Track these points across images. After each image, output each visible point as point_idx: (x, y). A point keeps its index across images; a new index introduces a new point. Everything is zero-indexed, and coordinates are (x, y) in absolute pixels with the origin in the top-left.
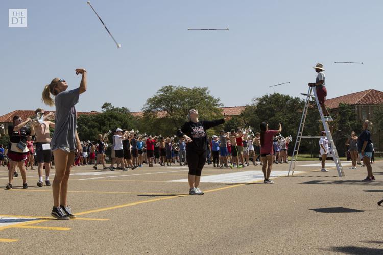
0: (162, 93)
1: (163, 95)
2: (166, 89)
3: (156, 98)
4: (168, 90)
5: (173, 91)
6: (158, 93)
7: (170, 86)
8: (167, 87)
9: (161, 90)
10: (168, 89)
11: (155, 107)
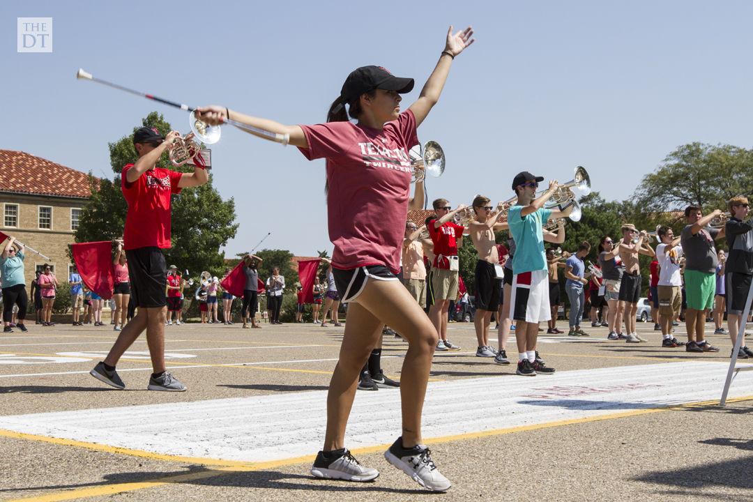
0: (676, 162)
1: (678, 166)
2: (686, 153)
3: (663, 172)
4: (691, 154)
5: (703, 157)
6: (666, 160)
7: (694, 144)
8: (688, 146)
9: (675, 154)
10: (693, 152)
11: (659, 194)
